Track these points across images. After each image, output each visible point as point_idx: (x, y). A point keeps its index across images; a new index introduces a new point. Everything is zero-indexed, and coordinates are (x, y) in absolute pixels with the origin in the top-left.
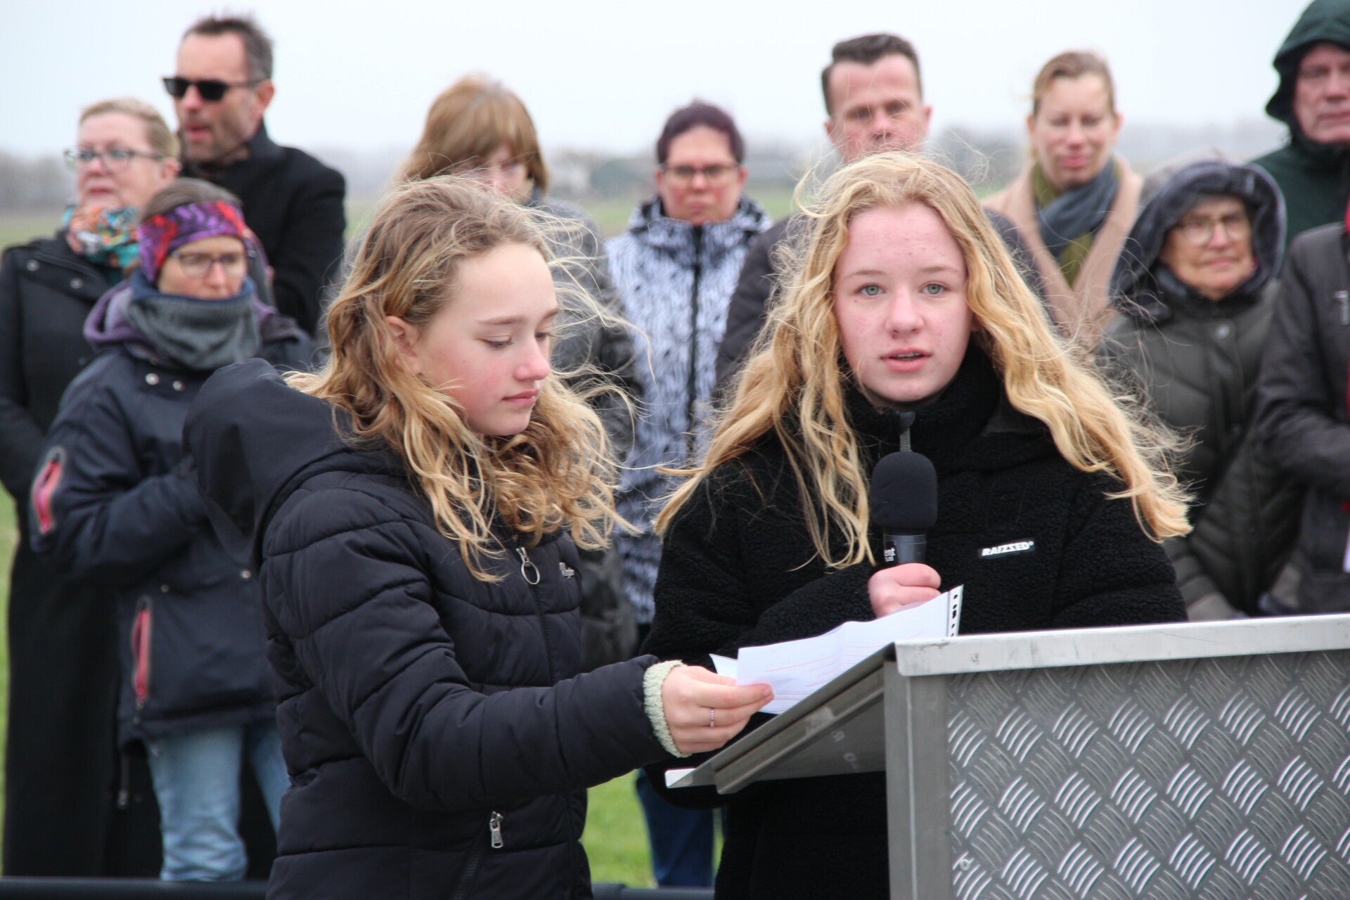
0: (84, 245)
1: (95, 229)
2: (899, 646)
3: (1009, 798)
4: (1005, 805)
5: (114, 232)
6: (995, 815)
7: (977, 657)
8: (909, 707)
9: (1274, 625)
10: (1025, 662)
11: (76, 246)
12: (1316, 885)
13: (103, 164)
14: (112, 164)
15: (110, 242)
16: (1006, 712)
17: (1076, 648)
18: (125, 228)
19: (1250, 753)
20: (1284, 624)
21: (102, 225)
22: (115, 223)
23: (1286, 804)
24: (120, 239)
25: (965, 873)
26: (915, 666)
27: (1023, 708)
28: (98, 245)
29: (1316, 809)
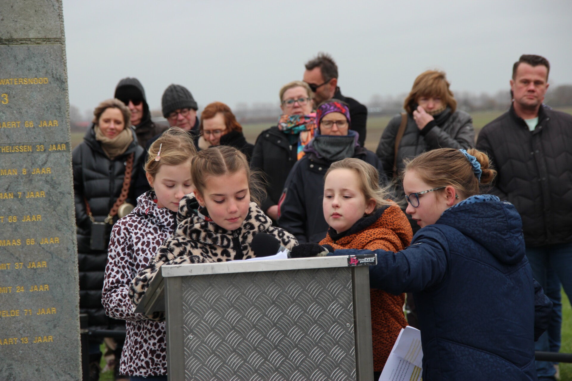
0: (282, 127)
1: (286, 122)
2: (163, 267)
3: (207, 316)
4: (206, 318)
5: (292, 123)
6: (202, 321)
7: (191, 271)
8: (168, 287)
9: (302, 260)
10: (209, 272)
11: (280, 128)
12: (321, 343)
13: (298, 103)
14: (301, 103)
15: (290, 126)
16: (206, 289)
17: (228, 267)
18: (295, 122)
19: (297, 301)
20: (304, 260)
21: (288, 121)
22: (292, 120)
23: (310, 318)
24: (293, 125)
25: (191, 340)
26: (168, 273)
27: (213, 287)
28: (286, 127)
29: (321, 319)
